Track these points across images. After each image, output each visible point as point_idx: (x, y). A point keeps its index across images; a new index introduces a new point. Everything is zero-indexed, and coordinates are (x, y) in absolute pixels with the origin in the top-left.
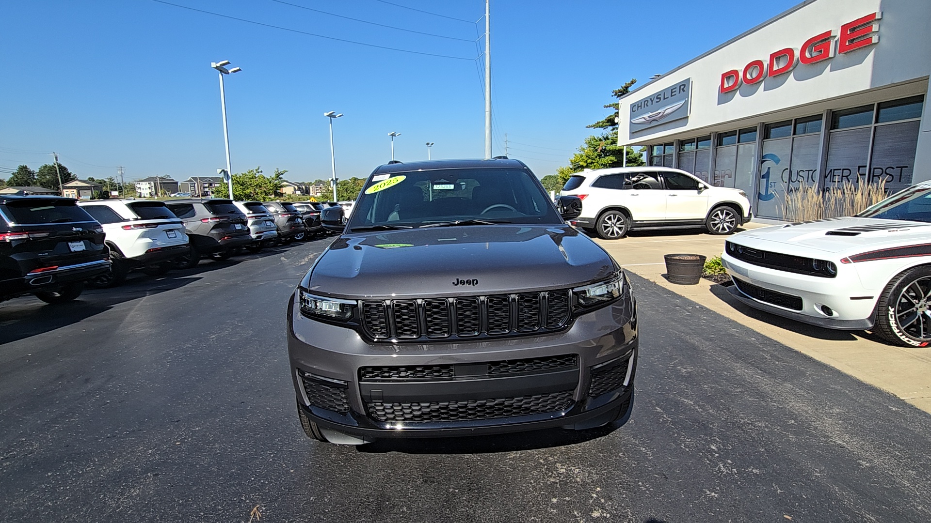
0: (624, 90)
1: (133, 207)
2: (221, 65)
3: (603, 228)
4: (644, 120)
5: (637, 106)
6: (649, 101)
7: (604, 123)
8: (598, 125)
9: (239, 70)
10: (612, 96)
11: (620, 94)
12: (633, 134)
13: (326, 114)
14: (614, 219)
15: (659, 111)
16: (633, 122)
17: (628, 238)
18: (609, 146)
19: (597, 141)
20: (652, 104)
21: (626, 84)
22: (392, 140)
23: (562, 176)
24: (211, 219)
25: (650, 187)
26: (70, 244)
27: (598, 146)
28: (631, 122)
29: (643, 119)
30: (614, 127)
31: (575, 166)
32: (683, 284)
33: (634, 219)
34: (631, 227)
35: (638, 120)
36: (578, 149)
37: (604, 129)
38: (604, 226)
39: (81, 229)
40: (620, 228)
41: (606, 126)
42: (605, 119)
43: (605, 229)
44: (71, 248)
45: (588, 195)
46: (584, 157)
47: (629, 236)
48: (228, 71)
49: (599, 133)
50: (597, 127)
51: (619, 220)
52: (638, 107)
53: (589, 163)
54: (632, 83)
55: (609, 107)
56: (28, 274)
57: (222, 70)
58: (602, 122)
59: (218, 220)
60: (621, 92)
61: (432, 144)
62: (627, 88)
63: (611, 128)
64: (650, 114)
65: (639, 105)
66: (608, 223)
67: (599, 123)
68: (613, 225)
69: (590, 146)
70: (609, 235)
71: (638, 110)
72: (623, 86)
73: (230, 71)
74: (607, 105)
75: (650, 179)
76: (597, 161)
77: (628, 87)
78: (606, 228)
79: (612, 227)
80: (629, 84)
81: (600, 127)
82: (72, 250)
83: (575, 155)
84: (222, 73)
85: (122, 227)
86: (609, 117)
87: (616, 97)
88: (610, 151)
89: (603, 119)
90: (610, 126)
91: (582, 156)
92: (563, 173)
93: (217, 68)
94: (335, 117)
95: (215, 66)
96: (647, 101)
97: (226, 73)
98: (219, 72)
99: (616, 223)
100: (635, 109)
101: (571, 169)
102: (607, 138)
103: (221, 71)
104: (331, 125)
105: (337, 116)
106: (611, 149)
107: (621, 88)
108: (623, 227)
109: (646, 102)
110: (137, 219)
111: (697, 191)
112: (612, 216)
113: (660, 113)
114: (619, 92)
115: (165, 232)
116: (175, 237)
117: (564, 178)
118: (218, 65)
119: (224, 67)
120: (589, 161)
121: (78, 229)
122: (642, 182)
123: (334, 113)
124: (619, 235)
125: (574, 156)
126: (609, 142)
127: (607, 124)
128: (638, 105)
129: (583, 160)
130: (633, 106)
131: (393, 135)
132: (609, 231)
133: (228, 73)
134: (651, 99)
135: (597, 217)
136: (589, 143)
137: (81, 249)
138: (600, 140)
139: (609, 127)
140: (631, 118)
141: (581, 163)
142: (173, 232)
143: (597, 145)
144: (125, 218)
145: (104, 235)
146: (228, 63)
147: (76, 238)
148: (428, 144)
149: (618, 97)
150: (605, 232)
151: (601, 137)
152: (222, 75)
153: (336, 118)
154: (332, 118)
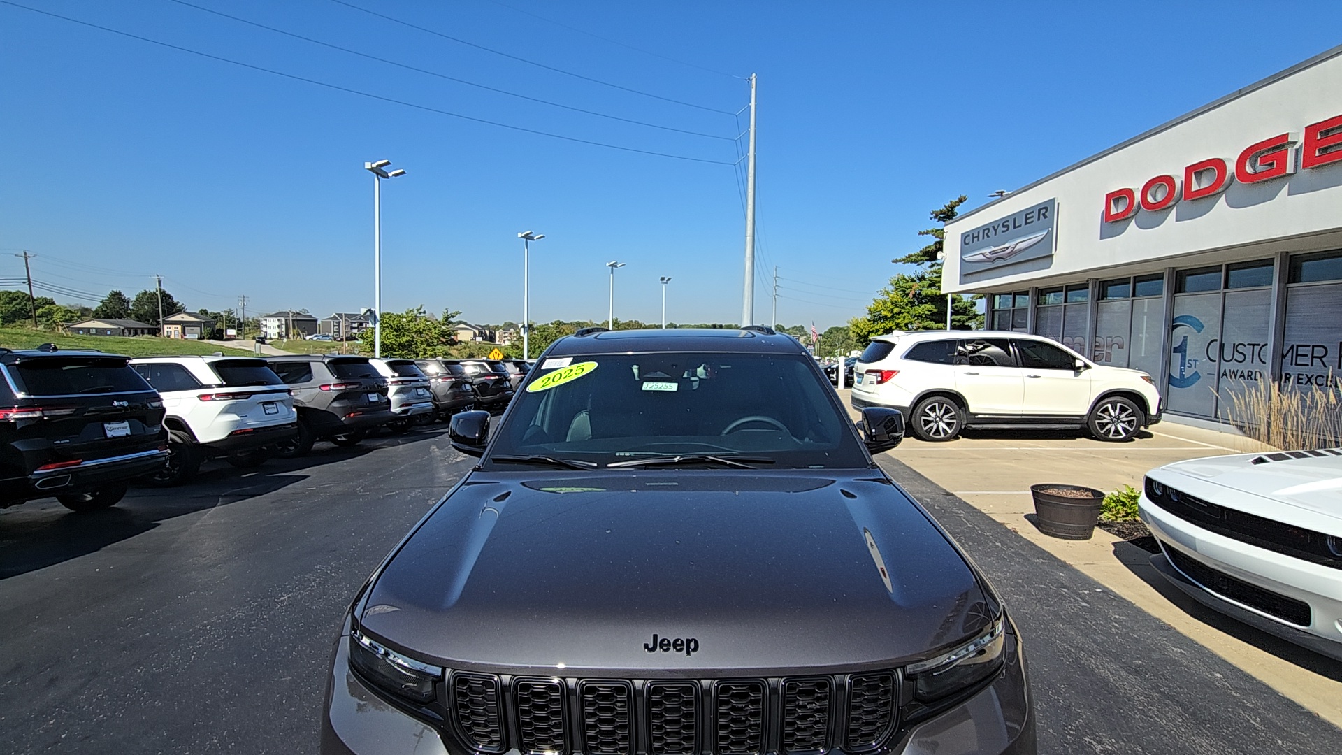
0: (949, 211)
1: (217, 367)
2: (378, 166)
3: (922, 423)
4: (984, 258)
6: (991, 229)
7: (919, 256)
8: (910, 259)
9: (403, 173)
10: (931, 218)
11: (942, 216)
12: (965, 276)
13: (520, 235)
14: (940, 410)
15: (1006, 245)
16: (965, 259)
17: (962, 440)
18: (925, 289)
19: (907, 282)
20: (995, 234)
21: (951, 202)
22: (612, 273)
23: (856, 331)
24: (334, 385)
25: (995, 361)
26: (106, 425)
27: (909, 290)
28: (961, 258)
29: (981, 255)
30: (933, 262)
31: (875, 316)
32: (1065, 538)
33: (972, 410)
34: (967, 424)
35: (972, 257)
36: (880, 293)
37: (919, 265)
38: (924, 420)
39: (125, 404)
40: (949, 425)
41: (921, 260)
42: (921, 252)
43: (925, 425)
44: (108, 432)
45: (899, 371)
46: (889, 304)
47: (963, 437)
48: (387, 174)
49: (912, 270)
50: (908, 262)
51: (947, 412)
52: (973, 238)
53: (896, 313)
54: (961, 201)
55: (927, 233)
56: (35, 472)
57: (379, 172)
58: (915, 255)
59: (343, 387)
60: (944, 213)
61: (669, 279)
62: (952, 207)
63: (929, 263)
64: (993, 249)
65: (975, 235)
66: (929, 416)
67: (912, 256)
68: (938, 419)
69: (897, 289)
70: (931, 434)
71: (973, 242)
72: (947, 205)
73: (390, 175)
74: (922, 231)
75: (994, 349)
76: (907, 310)
77: (954, 207)
78: (927, 423)
79: (936, 422)
80: (956, 202)
81: (912, 262)
82: (109, 434)
83: (875, 301)
84: (379, 177)
85: (199, 397)
86: (926, 248)
87: (937, 220)
88: (927, 296)
89: (917, 251)
90: (927, 260)
91: (885, 302)
92: (857, 326)
93: (372, 169)
94: (532, 239)
95: (370, 168)
96: (988, 229)
97: (384, 177)
98: (375, 175)
99: (943, 416)
100: (969, 240)
101: (869, 321)
102: (922, 279)
103: (378, 174)
104: (526, 250)
105: (535, 238)
106: (929, 293)
107: (944, 208)
108: (954, 423)
109: (986, 232)
110: (220, 386)
111: (1072, 372)
112: (937, 405)
113: (1008, 248)
114: (941, 214)
115: (261, 404)
116: (276, 413)
117: (857, 333)
118: (374, 166)
119: (382, 168)
120: (896, 310)
121: (121, 403)
122: (981, 354)
123: (531, 233)
124: (948, 435)
125: (874, 302)
126: (926, 283)
127: (923, 258)
128: (973, 234)
129: (887, 308)
130: (965, 237)
131: (613, 266)
132: (932, 428)
133: (388, 177)
134: (994, 227)
135: (913, 406)
136: (896, 284)
137: (124, 434)
138: (913, 281)
139: (925, 262)
140: (961, 254)
141: (884, 313)
142: (274, 406)
143: (908, 287)
144: (205, 383)
145: (164, 410)
146: (388, 163)
147: (118, 417)
148: (663, 279)
149: (939, 220)
150: (925, 429)
151: (913, 276)
152: (379, 179)
153: (534, 240)
154: (528, 241)
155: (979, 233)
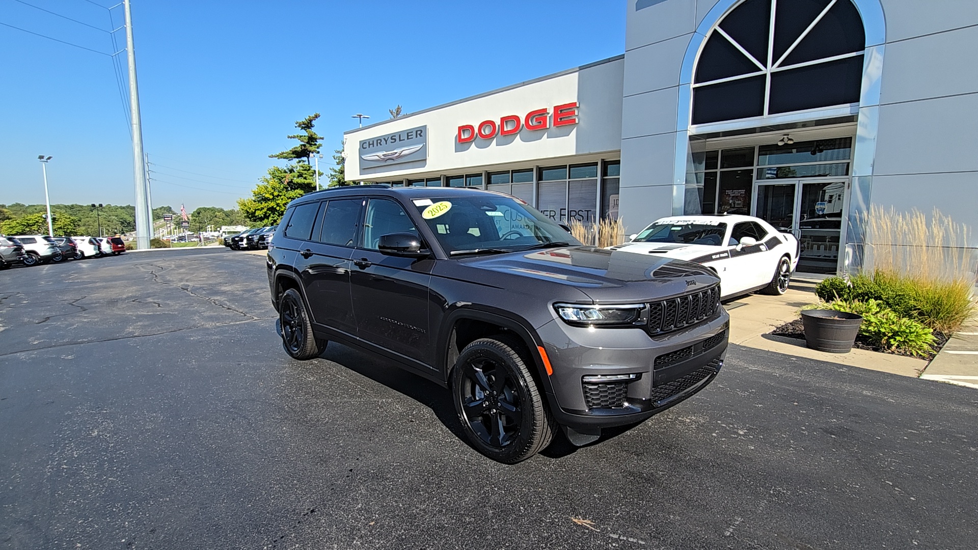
0: (308, 123)
4: (378, 158)
5: (368, 143)
7: (289, 154)
8: (282, 156)
10: (296, 127)
11: (304, 126)
12: (364, 170)
16: (364, 158)
18: (295, 179)
19: (281, 173)
20: (386, 144)
21: (309, 117)
23: (245, 209)
27: (284, 179)
28: (360, 157)
30: (300, 159)
31: (259, 198)
35: (369, 157)
36: (261, 180)
37: (289, 160)
41: (291, 157)
42: (290, 151)
46: (270, 188)
49: (284, 164)
50: (281, 158)
53: (276, 196)
54: (316, 117)
55: (294, 138)
58: (286, 153)
60: (305, 124)
61: (49, 158)
62: (311, 121)
63: (297, 160)
64: (385, 153)
65: (371, 143)
67: (284, 153)
69: (274, 178)
72: (307, 119)
74: (291, 136)
76: (284, 194)
77: (312, 120)
80: (313, 117)
81: (284, 158)
83: (259, 187)
86: (294, 148)
87: (300, 128)
88: (298, 184)
89: (288, 151)
90: (295, 157)
91: (266, 188)
92: (245, 205)
96: (381, 140)
100: (366, 146)
101: (255, 201)
102: (291, 171)
106: (299, 182)
107: (305, 120)
109: (379, 141)
113: (396, 153)
114: (304, 124)
117: (247, 211)
120: (276, 194)
125: (257, 187)
126: (296, 174)
127: (292, 155)
129: (268, 192)
130: (363, 143)
134: (384, 139)
136: (273, 174)
138: (285, 172)
139: (294, 159)
141: (267, 196)
143: (283, 176)
148: (41, 157)
149: (302, 129)
151: (285, 168)
155: (373, 142)
